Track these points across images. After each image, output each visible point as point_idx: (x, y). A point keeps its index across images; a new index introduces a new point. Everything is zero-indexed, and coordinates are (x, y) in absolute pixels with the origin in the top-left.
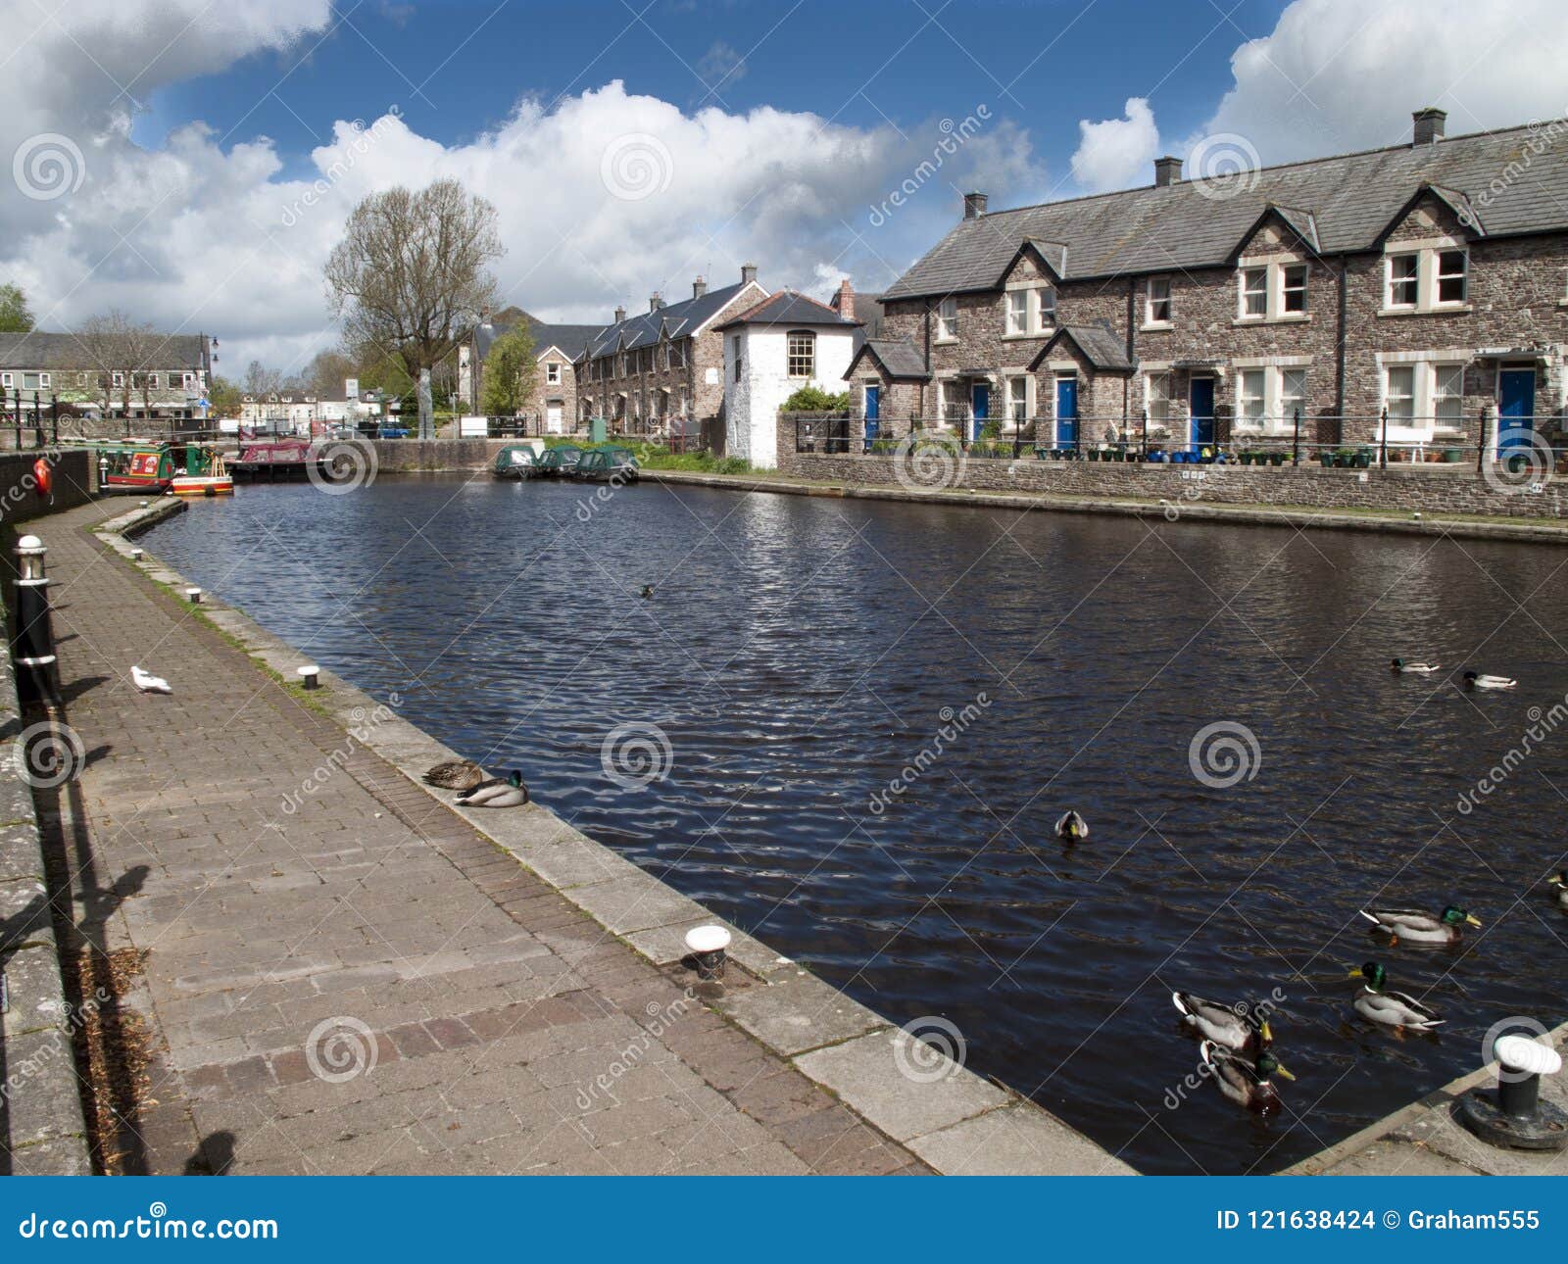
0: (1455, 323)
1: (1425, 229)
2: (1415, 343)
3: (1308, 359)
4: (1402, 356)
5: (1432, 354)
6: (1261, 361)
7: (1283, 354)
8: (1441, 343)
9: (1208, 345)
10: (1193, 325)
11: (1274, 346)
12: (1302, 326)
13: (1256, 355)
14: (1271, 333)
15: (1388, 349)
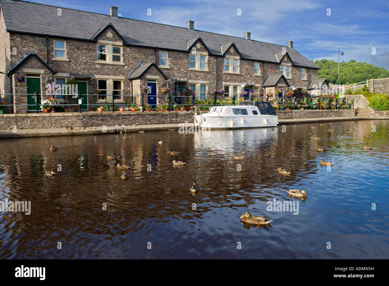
0: (238, 77)
1: (232, 53)
2: (230, 80)
3: (208, 82)
4: (228, 83)
5: (234, 84)
6: (196, 82)
7: (202, 80)
8: (235, 81)
9: (181, 75)
10: (176, 68)
11: (199, 77)
12: (206, 73)
13: (195, 80)
14: (198, 74)
15: (225, 81)
